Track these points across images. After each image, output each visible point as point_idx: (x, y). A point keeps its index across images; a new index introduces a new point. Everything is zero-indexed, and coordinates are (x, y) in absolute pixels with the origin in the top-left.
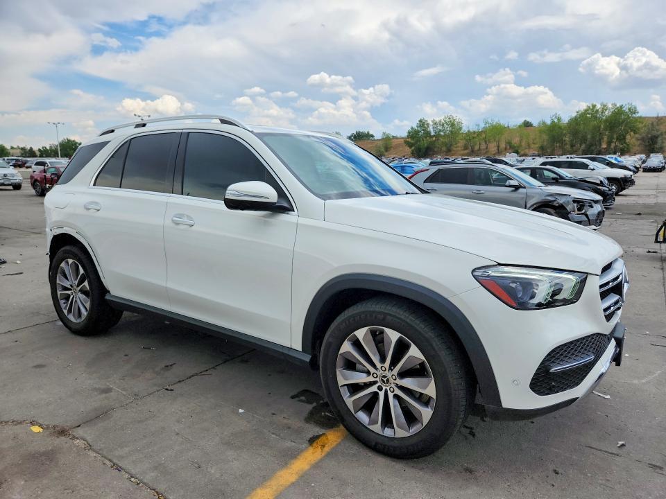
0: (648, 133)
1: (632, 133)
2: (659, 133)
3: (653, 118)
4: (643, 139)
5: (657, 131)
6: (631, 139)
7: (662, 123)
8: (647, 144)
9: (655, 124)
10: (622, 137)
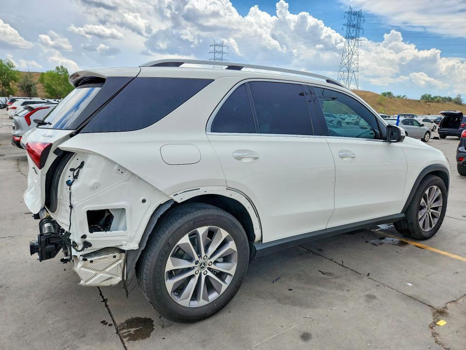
0: (25, 82)
1: (13, 81)
2: (32, 83)
3: (26, 72)
4: (22, 87)
5: (31, 82)
6: (13, 85)
7: (32, 77)
8: (26, 90)
9: (28, 76)
10: (6, 84)
